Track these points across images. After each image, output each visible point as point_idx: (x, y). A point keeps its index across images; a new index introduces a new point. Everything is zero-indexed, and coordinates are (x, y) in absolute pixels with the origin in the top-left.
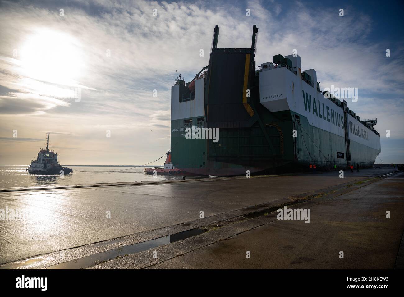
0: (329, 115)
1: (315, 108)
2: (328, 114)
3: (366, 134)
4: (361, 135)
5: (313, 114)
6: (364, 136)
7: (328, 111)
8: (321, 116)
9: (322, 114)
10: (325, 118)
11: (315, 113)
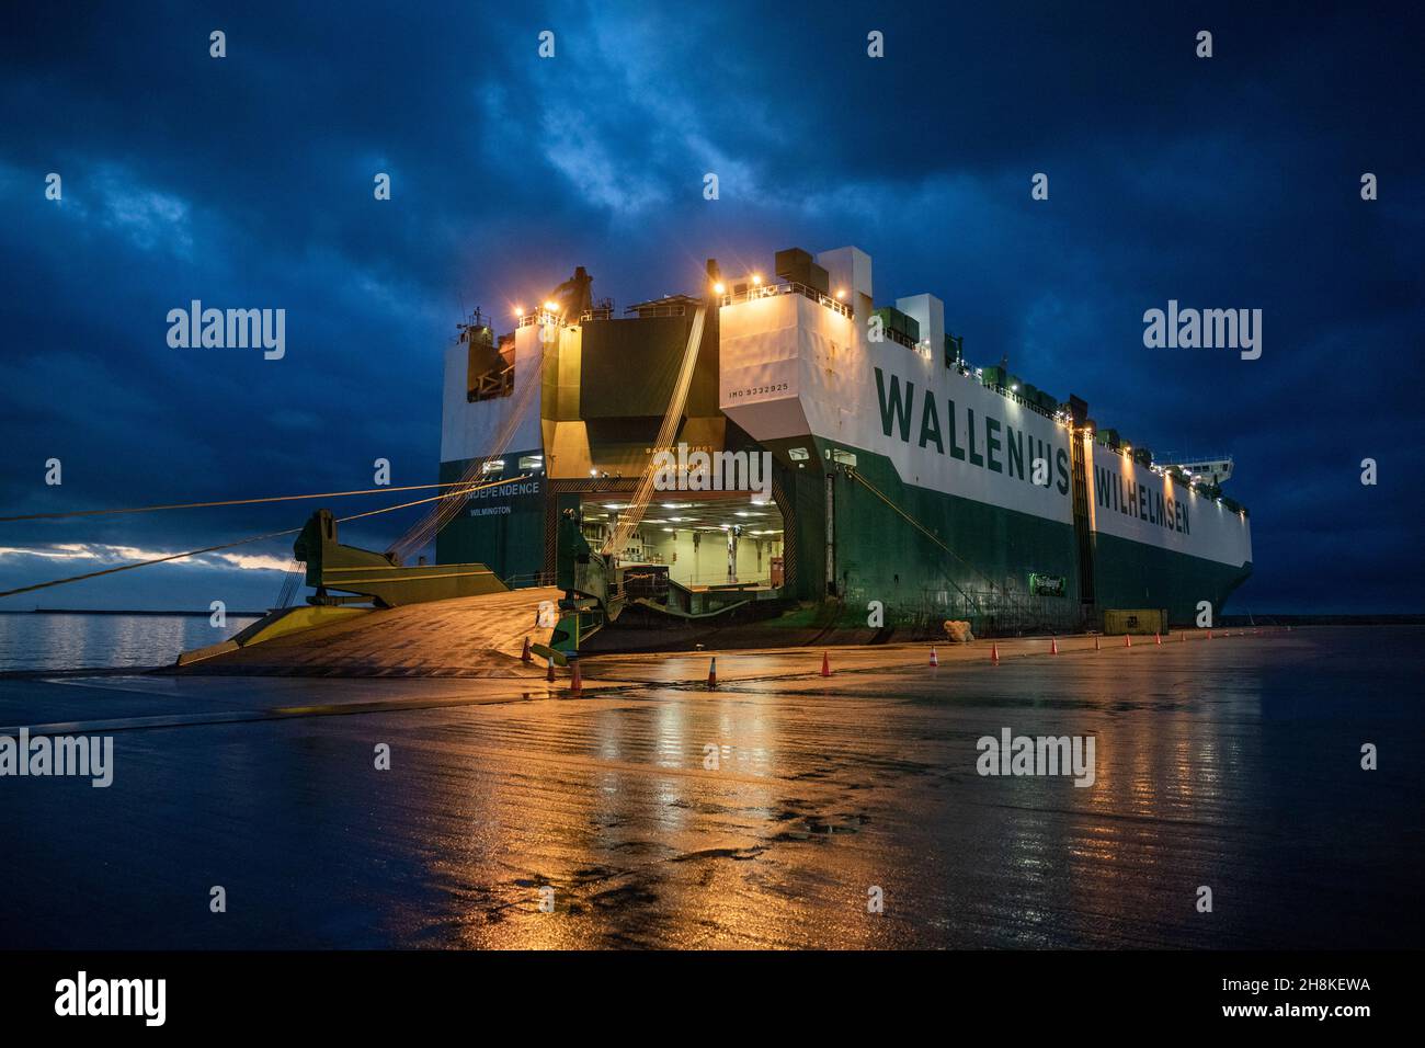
0: (999, 449)
1: (931, 426)
2: (993, 444)
3: (1180, 511)
4: (1154, 514)
5: (923, 444)
6: (1168, 517)
7: (995, 434)
8: (957, 453)
9: (962, 442)
10: (976, 460)
11: (929, 443)
